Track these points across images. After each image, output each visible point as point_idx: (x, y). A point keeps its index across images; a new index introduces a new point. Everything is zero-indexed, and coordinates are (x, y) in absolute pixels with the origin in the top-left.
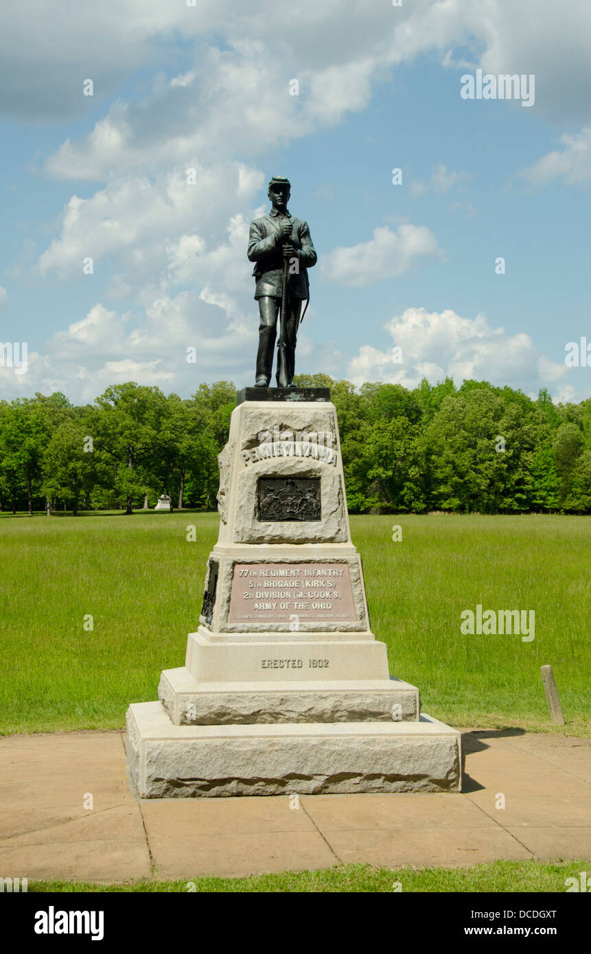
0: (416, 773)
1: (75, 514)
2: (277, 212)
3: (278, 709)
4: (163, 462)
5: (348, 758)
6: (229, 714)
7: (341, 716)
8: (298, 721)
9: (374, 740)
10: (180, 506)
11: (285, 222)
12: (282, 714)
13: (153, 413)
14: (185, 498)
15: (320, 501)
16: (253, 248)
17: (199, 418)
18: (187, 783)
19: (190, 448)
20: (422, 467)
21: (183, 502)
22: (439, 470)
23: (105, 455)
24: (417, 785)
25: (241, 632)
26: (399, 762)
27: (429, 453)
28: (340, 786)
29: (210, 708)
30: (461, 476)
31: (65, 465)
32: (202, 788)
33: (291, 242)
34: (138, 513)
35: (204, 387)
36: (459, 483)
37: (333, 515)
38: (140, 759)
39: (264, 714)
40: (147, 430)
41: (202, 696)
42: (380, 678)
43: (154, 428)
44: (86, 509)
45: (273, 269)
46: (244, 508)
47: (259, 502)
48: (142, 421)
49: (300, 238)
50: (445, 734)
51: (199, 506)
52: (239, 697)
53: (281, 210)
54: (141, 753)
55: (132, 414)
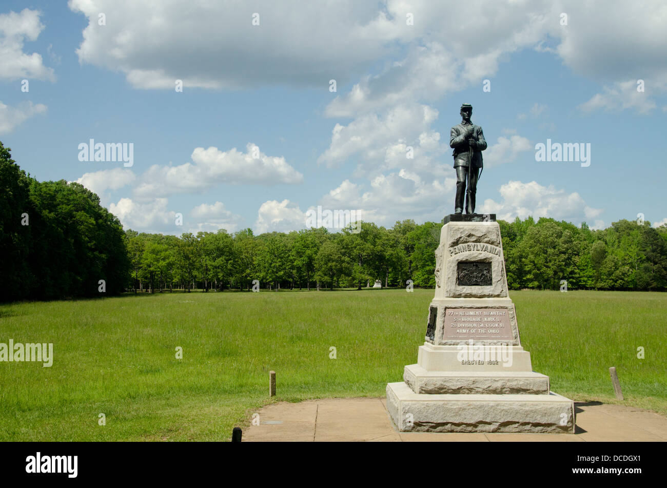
0: (549, 422)
1: (332, 290)
2: (465, 122)
3: (472, 387)
4: (377, 263)
5: (511, 414)
6: (445, 388)
7: (506, 391)
8: (482, 393)
9: (525, 404)
10: (386, 286)
11: (470, 127)
12: (473, 389)
13: (372, 237)
14: (389, 282)
15: (491, 275)
16: (453, 141)
17: (396, 239)
18: (424, 424)
19: (392, 255)
20: (518, 265)
21: (388, 284)
22: (527, 267)
23: (347, 259)
24: (549, 429)
25: (450, 345)
26: (540, 416)
27: (521, 257)
28: (507, 429)
29: (435, 385)
30: (539, 270)
31: (326, 264)
32: (431, 427)
33: (473, 138)
34: (364, 289)
35: (398, 222)
36: (538, 273)
37: (499, 282)
38: (399, 411)
39: (464, 389)
40: (368, 245)
41: (431, 378)
42: (527, 370)
43: (372, 245)
44: (337, 287)
45: (464, 152)
46: (450, 279)
47: (458, 275)
48: (366, 241)
49: (478, 135)
50: (565, 402)
51: (396, 286)
52: (450, 379)
53: (467, 121)
54: (399, 408)
55: (361, 237)
